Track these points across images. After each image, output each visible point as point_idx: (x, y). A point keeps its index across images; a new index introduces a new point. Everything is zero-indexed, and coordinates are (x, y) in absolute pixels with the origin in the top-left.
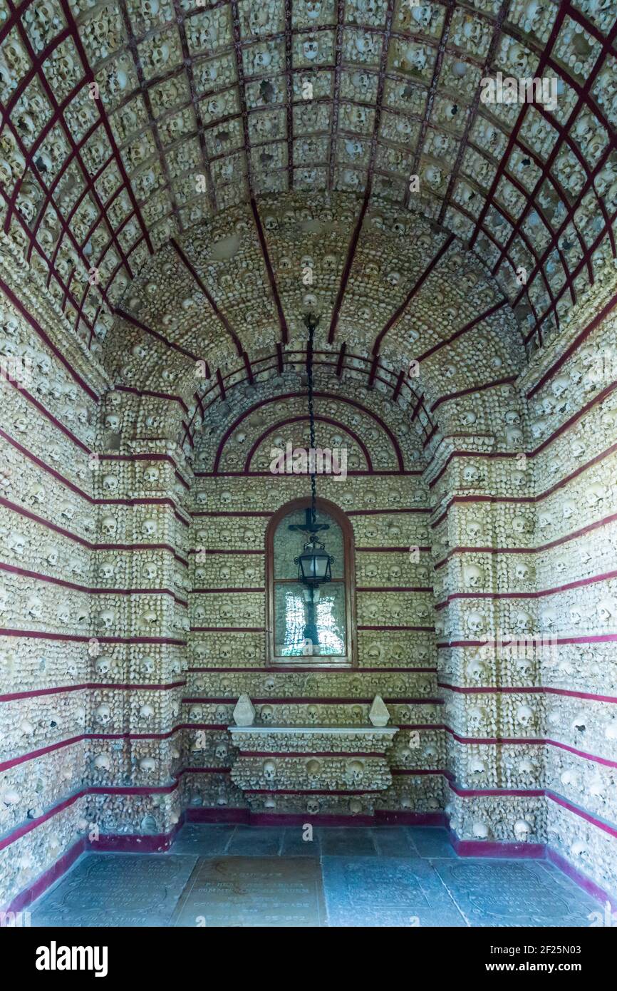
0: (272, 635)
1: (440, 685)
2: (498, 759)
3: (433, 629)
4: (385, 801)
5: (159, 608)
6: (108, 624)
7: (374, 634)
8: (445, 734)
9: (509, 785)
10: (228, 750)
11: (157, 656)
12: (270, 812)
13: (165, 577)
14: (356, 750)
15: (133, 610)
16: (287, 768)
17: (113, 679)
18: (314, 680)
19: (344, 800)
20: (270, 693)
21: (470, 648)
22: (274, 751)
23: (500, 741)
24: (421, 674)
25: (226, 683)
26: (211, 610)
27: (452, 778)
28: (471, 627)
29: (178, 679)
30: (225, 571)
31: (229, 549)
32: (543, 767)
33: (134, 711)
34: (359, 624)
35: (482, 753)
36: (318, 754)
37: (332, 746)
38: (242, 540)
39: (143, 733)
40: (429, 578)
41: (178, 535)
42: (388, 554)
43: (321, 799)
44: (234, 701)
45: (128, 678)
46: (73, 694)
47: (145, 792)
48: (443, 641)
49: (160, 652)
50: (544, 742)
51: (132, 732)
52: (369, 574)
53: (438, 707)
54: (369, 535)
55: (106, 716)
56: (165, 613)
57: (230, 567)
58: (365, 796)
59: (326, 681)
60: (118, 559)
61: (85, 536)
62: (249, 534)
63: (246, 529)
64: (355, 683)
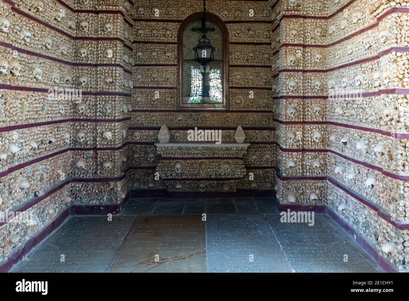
0: (181, 91)
1: (274, 120)
2: (302, 160)
3: (271, 89)
4: (242, 184)
5: (114, 75)
6: (83, 84)
7: (238, 91)
8: (276, 147)
9: (308, 174)
10: (155, 156)
11: (113, 103)
12: (178, 191)
13: (118, 57)
14: (227, 156)
15: (99, 76)
16: (188, 166)
17: (87, 116)
18: (204, 117)
19: (220, 184)
20: (179, 124)
21: (289, 100)
22: (181, 156)
23: (304, 150)
24: (264, 114)
25: (154, 118)
26: (146, 77)
27: (278, 170)
28: (290, 88)
29: (126, 116)
30: (154, 54)
31: (157, 41)
32: (326, 164)
33: (99, 135)
34: (230, 86)
35: (294, 157)
36: (206, 158)
37: (213, 154)
38: (164, 36)
39: (104, 147)
40: (269, 60)
41: (126, 32)
42: (247, 46)
43: (207, 183)
44: (159, 129)
45: (96, 116)
46: (62, 125)
47: (106, 180)
48: (276, 96)
49: (115, 101)
50: (327, 151)
51: (98, 147)
52: (237, 57)
53: (272, 132)
54: (237, 35)
55: (82, 138)
56: (118, 78)
57: (157, 52)
58: (231, 181)
59: (211, 118)
60: (90, 46)
61: (70, 32)
62: (168, 32)
63: (167, 30)
64: (227, 119)
